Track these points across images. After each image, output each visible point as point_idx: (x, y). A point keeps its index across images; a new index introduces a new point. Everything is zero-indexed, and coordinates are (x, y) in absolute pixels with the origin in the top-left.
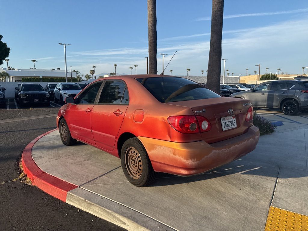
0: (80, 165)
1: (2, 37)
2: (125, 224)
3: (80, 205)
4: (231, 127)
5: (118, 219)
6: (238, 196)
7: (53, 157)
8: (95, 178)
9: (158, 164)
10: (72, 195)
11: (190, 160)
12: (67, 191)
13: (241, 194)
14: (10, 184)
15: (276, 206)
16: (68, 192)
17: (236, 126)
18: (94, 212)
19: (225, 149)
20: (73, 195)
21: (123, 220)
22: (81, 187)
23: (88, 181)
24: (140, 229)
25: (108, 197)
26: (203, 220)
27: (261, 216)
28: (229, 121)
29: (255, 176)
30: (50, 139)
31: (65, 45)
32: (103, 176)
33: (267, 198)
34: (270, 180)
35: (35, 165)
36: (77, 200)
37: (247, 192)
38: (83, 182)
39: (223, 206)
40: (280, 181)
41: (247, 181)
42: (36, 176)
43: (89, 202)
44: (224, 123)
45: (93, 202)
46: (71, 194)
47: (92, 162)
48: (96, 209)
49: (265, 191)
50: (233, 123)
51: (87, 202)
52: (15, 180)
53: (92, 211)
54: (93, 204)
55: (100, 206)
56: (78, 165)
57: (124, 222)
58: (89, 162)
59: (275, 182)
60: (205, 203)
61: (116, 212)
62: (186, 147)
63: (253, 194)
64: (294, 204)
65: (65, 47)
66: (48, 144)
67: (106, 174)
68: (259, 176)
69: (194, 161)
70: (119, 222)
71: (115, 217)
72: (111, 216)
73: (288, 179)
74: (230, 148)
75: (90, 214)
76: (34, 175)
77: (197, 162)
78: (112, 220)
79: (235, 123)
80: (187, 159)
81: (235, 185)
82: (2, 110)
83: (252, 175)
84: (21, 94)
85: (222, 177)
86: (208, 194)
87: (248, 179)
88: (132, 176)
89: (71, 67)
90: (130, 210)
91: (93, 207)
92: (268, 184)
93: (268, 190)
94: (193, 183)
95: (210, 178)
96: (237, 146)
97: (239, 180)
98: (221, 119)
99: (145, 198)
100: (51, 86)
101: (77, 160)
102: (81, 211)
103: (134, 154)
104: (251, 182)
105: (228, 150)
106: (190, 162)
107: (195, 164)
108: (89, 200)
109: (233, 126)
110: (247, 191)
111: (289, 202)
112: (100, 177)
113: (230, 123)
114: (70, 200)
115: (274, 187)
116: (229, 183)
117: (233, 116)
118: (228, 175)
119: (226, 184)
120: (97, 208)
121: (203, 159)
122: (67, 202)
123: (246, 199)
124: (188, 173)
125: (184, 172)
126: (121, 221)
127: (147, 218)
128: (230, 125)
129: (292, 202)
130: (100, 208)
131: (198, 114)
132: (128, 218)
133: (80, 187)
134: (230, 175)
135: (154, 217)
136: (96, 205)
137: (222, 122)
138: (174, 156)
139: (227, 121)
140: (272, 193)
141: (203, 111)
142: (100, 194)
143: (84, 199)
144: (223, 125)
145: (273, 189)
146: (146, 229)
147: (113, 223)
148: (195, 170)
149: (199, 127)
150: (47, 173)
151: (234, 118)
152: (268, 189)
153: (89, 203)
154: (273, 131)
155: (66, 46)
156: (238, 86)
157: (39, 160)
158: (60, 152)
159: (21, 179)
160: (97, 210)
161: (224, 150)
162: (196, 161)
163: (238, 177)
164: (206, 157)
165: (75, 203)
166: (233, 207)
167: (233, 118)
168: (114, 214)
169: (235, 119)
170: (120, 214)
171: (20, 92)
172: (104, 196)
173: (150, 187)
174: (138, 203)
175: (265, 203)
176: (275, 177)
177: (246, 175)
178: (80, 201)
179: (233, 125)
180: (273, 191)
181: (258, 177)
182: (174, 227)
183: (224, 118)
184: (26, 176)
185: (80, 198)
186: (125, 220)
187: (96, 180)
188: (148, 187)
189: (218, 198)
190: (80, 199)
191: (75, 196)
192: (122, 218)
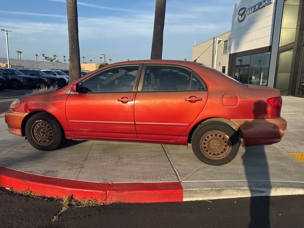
2: (263, 192)
3: (206, 195)
10: (192, 190)
16: (184, 190)
18: (227, 196)
21: (261, 190)
22: (183, 182)
38: (172, 177)
42: (110, 190)
43: (217, 189)
46: (190, 189)
48: (229, 192)
51: (215, 190)
53: (225, 196)
54: (223, 189)
67: (171, 164)
70: (257, 193)
71: (252, 191)
72: (248, 192)
76: (105, 191)
78: (250, 194)
91: (224, 192)
103: (217, 137)
108: (216, 187)
114: (189, 197)
122: (185, 200)
126: (259, 191)
130: (234, 189)
142: (210, 180)
143: (210, 189)
147: (251, 196)
150: (114, 183)
153: (219, 190)
160: (231, 193)
165: (199, 196)
170: (255, 187)
184: (71, 198)
185: (204, 189)
187: (179, 171)
191: (196, 190)
192: (260, 189)
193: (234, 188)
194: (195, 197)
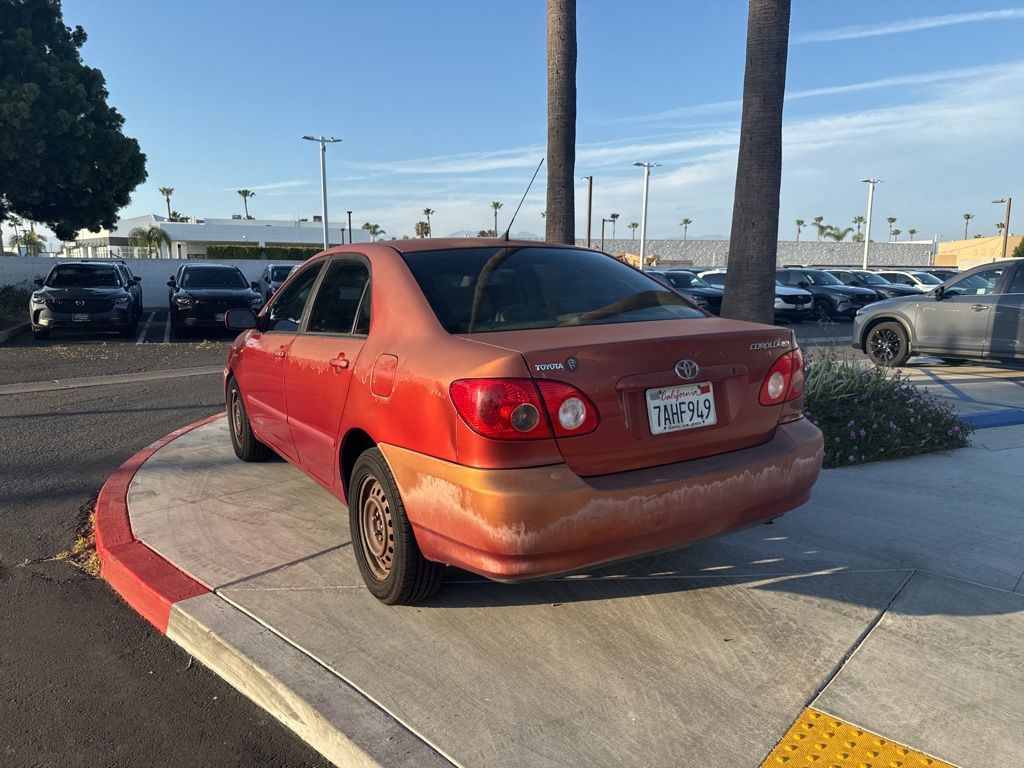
0: (251, 523)
1: (123, 121)
2: (295, 716)
3: (197, 646)
4: (690, 423)
5: (281, 700)
6: (709, 662)
7: (184, 496)
8: (274, 566)
9: (429, 537)
10: (182, 615)
11: (505, 528)
12: (173, 600)
13: (721, 655)
14: (41, 569)
15: (827, 710)
16: (174, 605)
17: (711, 420)
18: (227, 673)
19: (647, 496)
20: (184, 614)
21: (292, 706)
22: (218, 593)
23: (245, 576)
24: (331, 738)
25: (280, 632)
26: (545, 729)
27: (755, 737)
28: (684, 403)
29: (802, 598)
30: (207, 438)
31: (323, 141)
32: (300, 564)
33: (809, 679)
34: (850, 616)
35: (124, 517)
36: (192, 632)
37: (746, 653)
38: (232, 576)
39: (638, 690)
40: (889, 621)
41: (765, 614)
42: (108, 549)
43: (218, 639)
44: (659, 407)
45: (229, 642)
46: (181, 611)
47: (290, 518)
48: (233, 663)
49: (816, 653)
50: (702, 407)
51: (214, 638)
52: (59, 557)
53: (224, 669)
54: (227, 646)
55: (243, 657)
56: (245, 524)
57: (295, 710)
58: (283, 516)
59: (867, 626)
60: (580, 674)
61: (280, 677)
62: (498, 484)
63: (765, 661)
64: (897, 710)
65: (324, 149)
66: (195, 453)
67: (313, 556)
68: (817, 601)
69: (518, 533)
70: (283, 709)
71: (274, 693)
72: (265, 691)
73: (922, 617)
74: (669, 494)
75: (217, 678)
76: (105, 546)
77: (530, 534)
78: (268, 702)
79: (709, 408)
80: (496, 526)
81: (715, 624)
82: (123, 344)
83: (793, 595)
84: (179, 297)
85: (684, 592)
86: (607, 647)
87: (773, 605)
88: (373, 568)
89: (350, 213)
90: (328, 675)
91: (225, 656)
92: (836, 631)
93: (827, 652)
94: (572, 605)
95: (637, 595)
96: (701, 489)
97: (740, 606)
98: (648, 393)
99: (394, 642)
100: (275, 273)
101: (248, 509)
102: (196, 665)
103: (377, 500)
104: (779, 618)
105: (661, 501)
106: (503, 535)
107: (523, 542)
108: (220, 635)
109: (696, 419)
110: (746, 648)
111: (884, 700)
112: (290, 564)
113: (684, 408)
114: (176, 630)
115: (853, 641)
116: (698, 616)
117: (702, 385)
118: (707, 590)
119: (685, 617)
120: (235, 660)
121: (551, 527)
122: (170, 634)
123: (728, 676)
124: (504, 572)
125: (491, 566)
126: (288, 707)
127: (368, 707)
128: (687, 417)
129: (896, 701)
130: (243, 661)
131: (544, 376)
132: (308, 699)
133: (215, 593)
134: (716, 589)
135: (389, 707)
136: (233, 650)
137: (651, 403)
138: (462, 511)
139: (673, 401)
140: (837, 662)
141: (566, 366)
142: (262, 618)
143: (207, 630)
144: (653, 414)
145: (847, 648)
146: (346, 739)
147: (268, 710)
148: (524, 562)
149: (551, 420)
150: (143, 542)
151: (705, 390)
152: (831, 646)
153: (219, 644)
154: (963, 444)
155: (326, 144)
156: (914, 276)
157: (140, 503)
158: (215, 481)
159: (75, 557)
160: (236, 668)
161: (641, 502)
162: (526, 533)
163: (739, 597)
164: (564, 519)
165: (187, 639)
166: (670, 698)
167: (702, 393)
168: (273, 685)
169: (710, 396)
170: (288, 686)
171: (178, 290)
172: (271, 625)
173: (424, 610)
174: (363, 655)
175: (790, 696)
176: (877, 607)
177: (771, 594)
178: (199, 634)
179: (702, 416)
180: (842, 655)
181: (811, 603)
182: (439, 745)
183: (660, 392)
184: (94, 546)
185: (200, 625)
186: (298, 706)
187: (274, 575)
188: (419, 609)
189: (633, 661)
190: (199, 629)
191: (187, 619)
192: (292, 699)
193: (245, 659)
194: (182, 636)
